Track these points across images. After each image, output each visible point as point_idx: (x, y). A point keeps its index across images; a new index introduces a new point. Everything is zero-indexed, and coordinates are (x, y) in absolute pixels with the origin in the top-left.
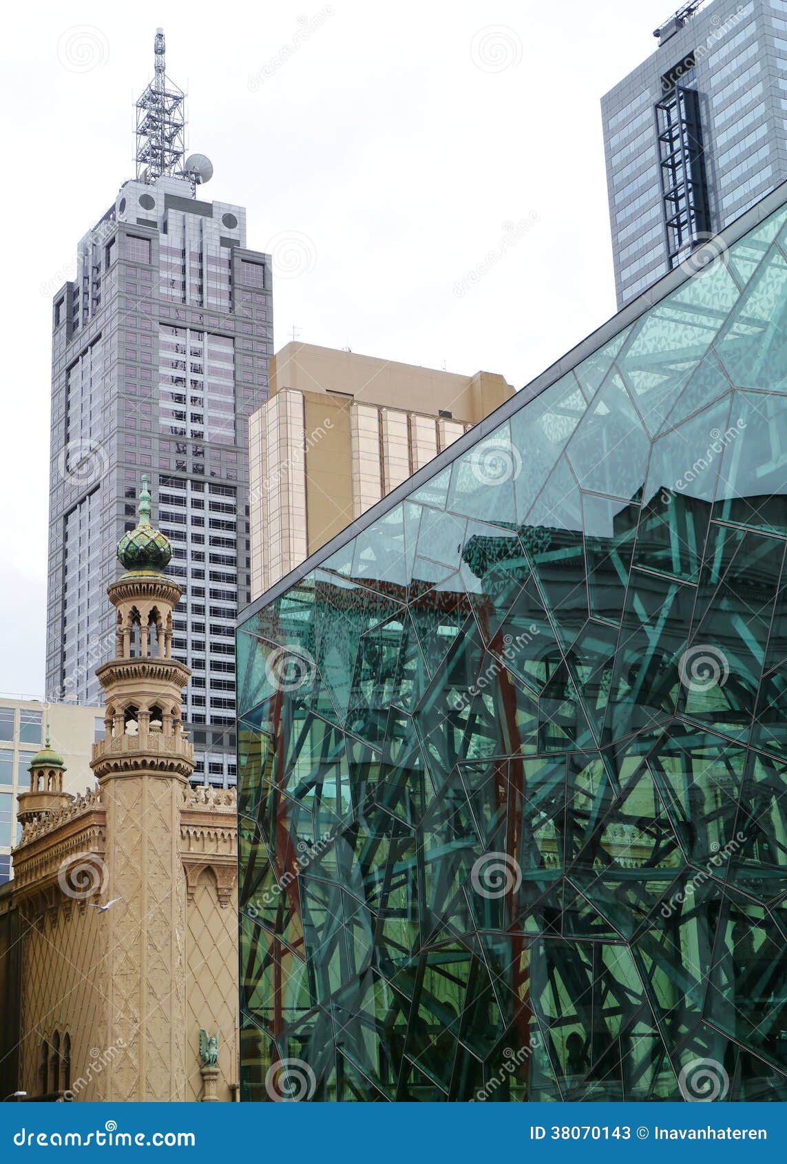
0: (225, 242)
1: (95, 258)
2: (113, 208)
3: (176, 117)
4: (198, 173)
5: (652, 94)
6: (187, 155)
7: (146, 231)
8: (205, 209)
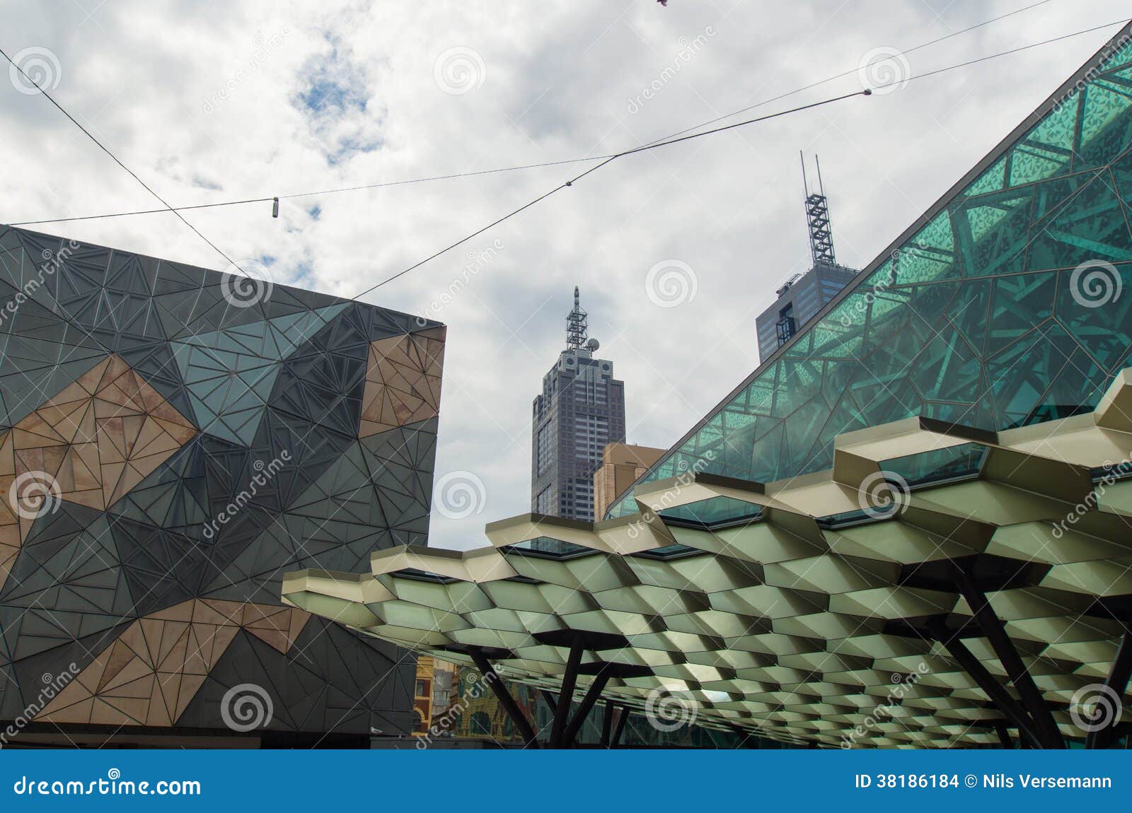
0: (603, 377)
1: (549, 386)
2: (556, 364)
3: (584, 323)
4: (594, 346)
5: (777, 318)
6: (588, 339)
7: (570, 374)
8: (596, 363)
